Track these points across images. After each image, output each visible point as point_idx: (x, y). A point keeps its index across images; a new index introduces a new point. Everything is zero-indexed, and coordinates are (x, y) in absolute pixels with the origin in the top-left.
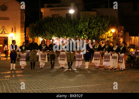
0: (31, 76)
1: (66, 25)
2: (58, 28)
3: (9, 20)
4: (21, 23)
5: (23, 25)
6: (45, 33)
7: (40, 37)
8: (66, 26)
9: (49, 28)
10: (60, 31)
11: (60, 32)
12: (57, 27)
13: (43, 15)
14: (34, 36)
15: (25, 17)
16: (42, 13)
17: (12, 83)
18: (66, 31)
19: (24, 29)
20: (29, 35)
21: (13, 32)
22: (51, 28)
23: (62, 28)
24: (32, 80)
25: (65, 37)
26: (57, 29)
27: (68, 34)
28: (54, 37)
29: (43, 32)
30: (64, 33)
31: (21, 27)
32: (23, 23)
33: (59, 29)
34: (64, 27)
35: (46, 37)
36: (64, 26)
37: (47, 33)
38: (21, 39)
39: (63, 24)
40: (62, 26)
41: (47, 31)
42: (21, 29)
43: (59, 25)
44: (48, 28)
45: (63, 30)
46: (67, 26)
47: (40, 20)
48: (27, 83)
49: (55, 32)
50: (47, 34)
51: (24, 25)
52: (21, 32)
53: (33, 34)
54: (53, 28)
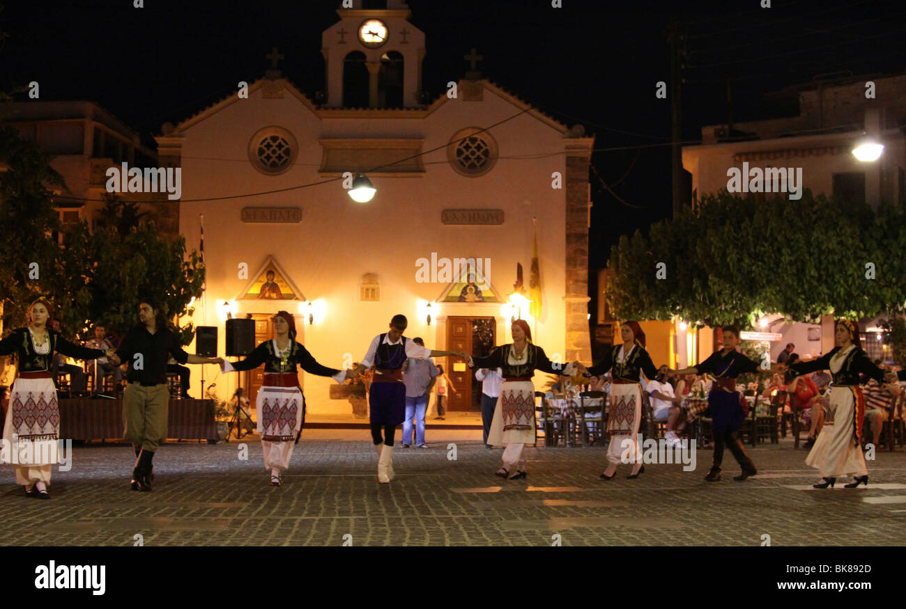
0: (622, 508)
1: (834, 240)
2: (786, 259)
3: (501, 221)
4: (568, 236)
5: (582, 252)
6: (705, 286)
7: (680, 312)
8: (833, 245)
9: (732, 257)
10: (800, 273)
11: (800, 280)
12: (779, 250)
13: (695, 185)
14: (642, 306)
15: (590, 205)
16: (688, 176)
17: (515, 532)
18: (832, 275)
19: (583, 273)
20: (616, 305)
21: (523, 291)
22: (740, 260)
23: (811, 254)
24: (629, 525)
25: (831, 311)
26: (777, 263)
27: (849, 294)
28: (761, 314)
29: (696, 283)
30: (824, 289)
31: (571, 262)
32: (580, 237)
33: (791, 263)
34: (821, 252)
35: (710, 311)
36: (818, 247)
37: (716, 288)
38: (570, 329)
39: (815, 234)
40: (808, 244)
41: (719, 275)
42: (569, 275)
43: (789, 241)
44: (724, 255)
45: (818, 270)
46: (840, 243)
47: (676, 215)
48: (597, 534)
49: (769, 282)
50: (720, 293)
51: (586, 248)
52: (568, 291)
53: (635, 293)
54: (756, 257)
